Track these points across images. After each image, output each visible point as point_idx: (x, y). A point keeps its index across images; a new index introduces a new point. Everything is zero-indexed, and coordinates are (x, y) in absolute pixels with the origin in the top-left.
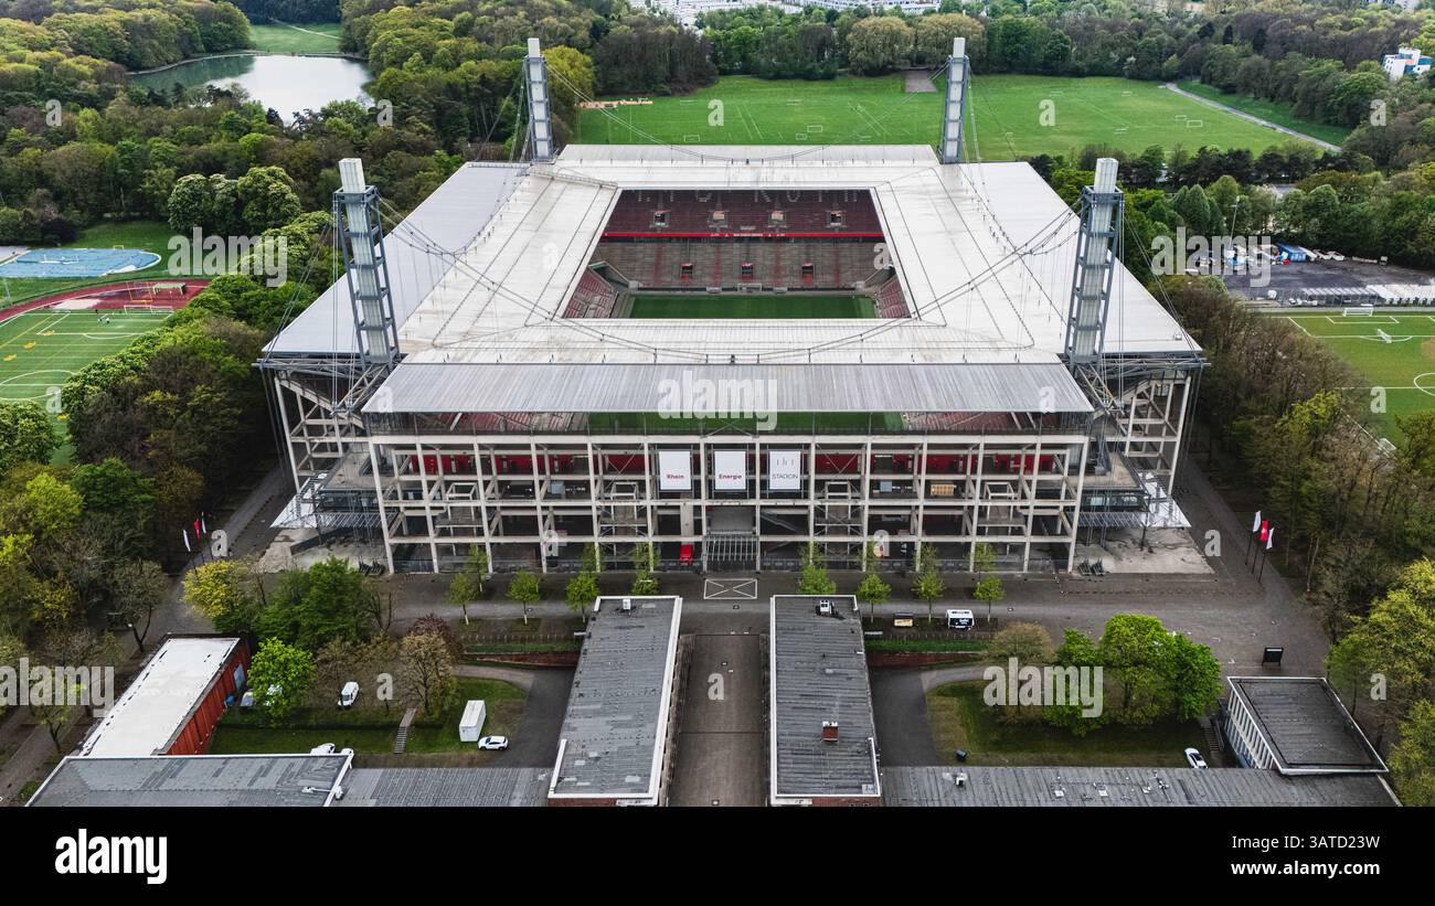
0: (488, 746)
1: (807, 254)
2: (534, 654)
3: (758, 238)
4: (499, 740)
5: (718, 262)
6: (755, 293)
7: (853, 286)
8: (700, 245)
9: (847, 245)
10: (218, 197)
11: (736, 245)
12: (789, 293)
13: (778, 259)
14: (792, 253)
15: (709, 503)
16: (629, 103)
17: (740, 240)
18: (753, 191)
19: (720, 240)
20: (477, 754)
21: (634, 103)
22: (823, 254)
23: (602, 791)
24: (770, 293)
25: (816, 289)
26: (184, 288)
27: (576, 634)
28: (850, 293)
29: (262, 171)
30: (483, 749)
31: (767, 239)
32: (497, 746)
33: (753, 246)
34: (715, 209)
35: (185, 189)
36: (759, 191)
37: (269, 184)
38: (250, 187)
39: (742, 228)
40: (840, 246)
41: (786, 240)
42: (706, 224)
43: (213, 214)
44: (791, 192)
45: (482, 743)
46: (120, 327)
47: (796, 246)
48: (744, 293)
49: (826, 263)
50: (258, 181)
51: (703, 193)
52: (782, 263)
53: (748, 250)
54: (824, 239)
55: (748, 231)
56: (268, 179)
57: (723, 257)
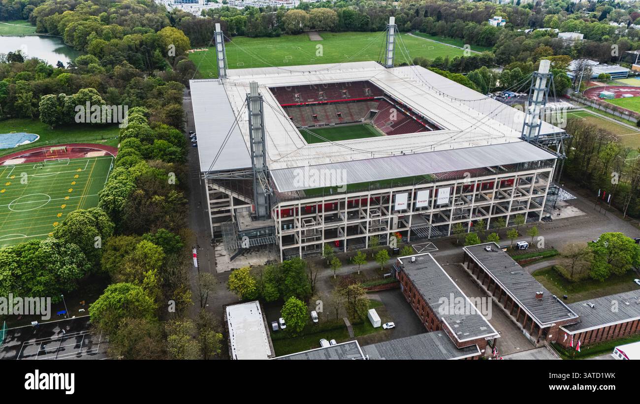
0: (389, 327)
1: (337, 109)
2: (375, 286)
3: (315, 104)
4: (392, 324)
5: (302, 115)
6: (322, 127)
7: (360, 120)
8: (292, 109)
9: (351, 104)
10: (66, 104)
11: (307, 108)
12: (336, 126)
13: (326, 112)
14: (330, 108)
15: (413, 213)
16: (197, 50)
17: (308, 105)
18: (309, 85)
19: (300, 106)
20: (385, 331)
21: (200, 50)
22: (343, 108)
23: (476, 335)
24: (328, 126)
25: (346, 123)
26: (66, 148)
27: (385, 275)
28: (360, 123)
29: (86, 90)
30: (387, 329)
31: (319, 104)
32: (392, 327)
33: (314, 108)
34: (295, 93)
35: (48, 102)
36: (311, 85)
37: (92, 96)
38: (83, 98)
39: (309, 100)
40: (349, 104)
41: (326, 104)
42: (293, 100)
43: (63, 113)
44: (324, 84)
45: (385, 326)
46: (48, 170)
47: (331, 106)
48: (318, 127)
49: (345, 112)
50: (86, 95)
51: (288, 87)
52: (328, 114)
53: (313, 109)
54: (342, 102)
55: (311, 101)
56: (90, 94)
57: (303, 113)
